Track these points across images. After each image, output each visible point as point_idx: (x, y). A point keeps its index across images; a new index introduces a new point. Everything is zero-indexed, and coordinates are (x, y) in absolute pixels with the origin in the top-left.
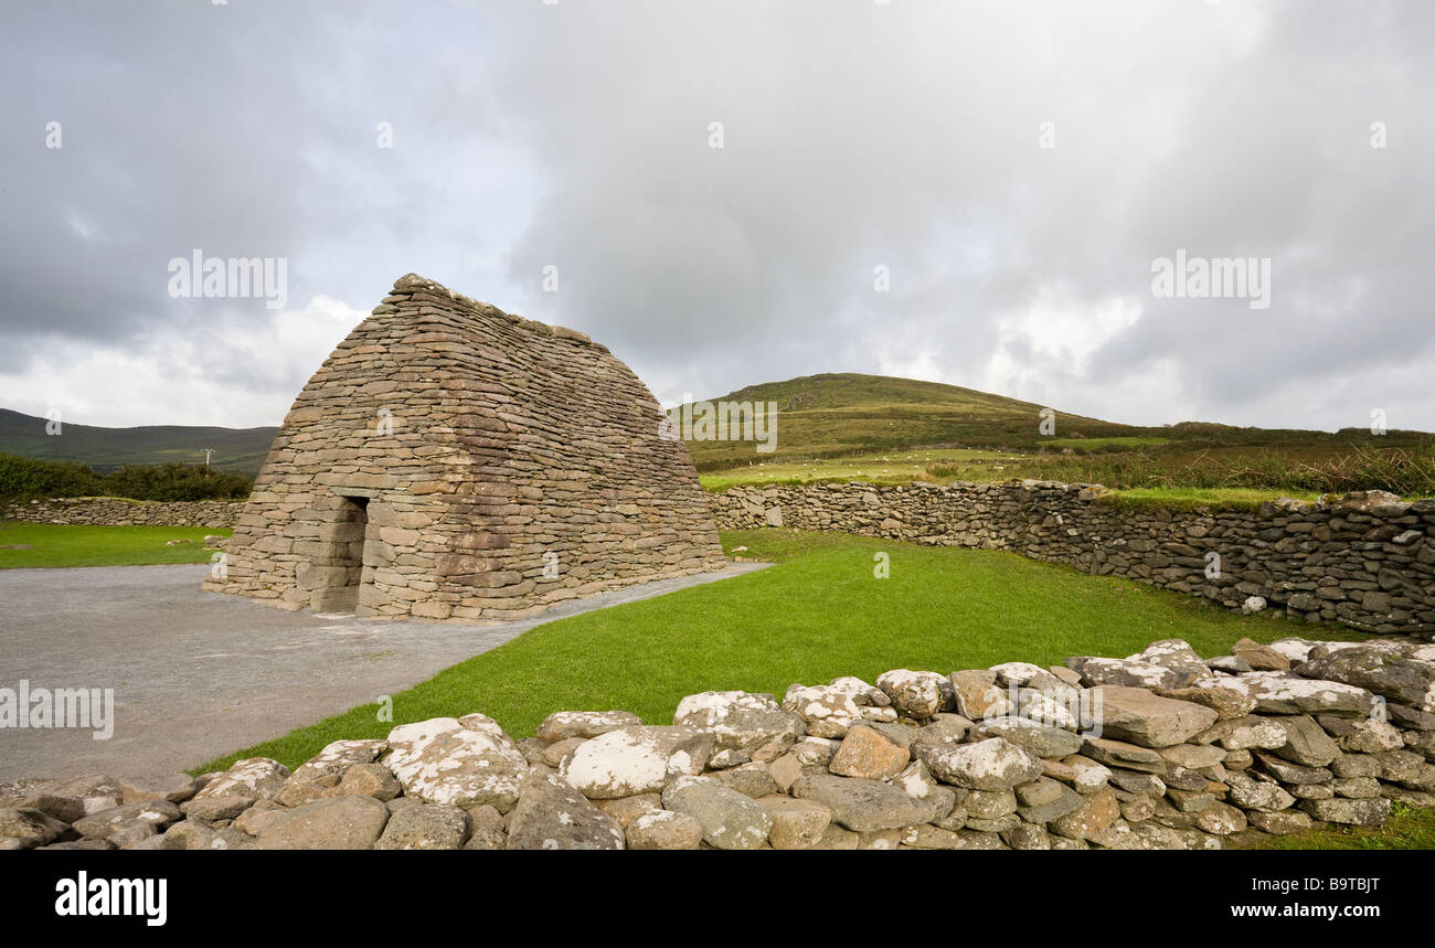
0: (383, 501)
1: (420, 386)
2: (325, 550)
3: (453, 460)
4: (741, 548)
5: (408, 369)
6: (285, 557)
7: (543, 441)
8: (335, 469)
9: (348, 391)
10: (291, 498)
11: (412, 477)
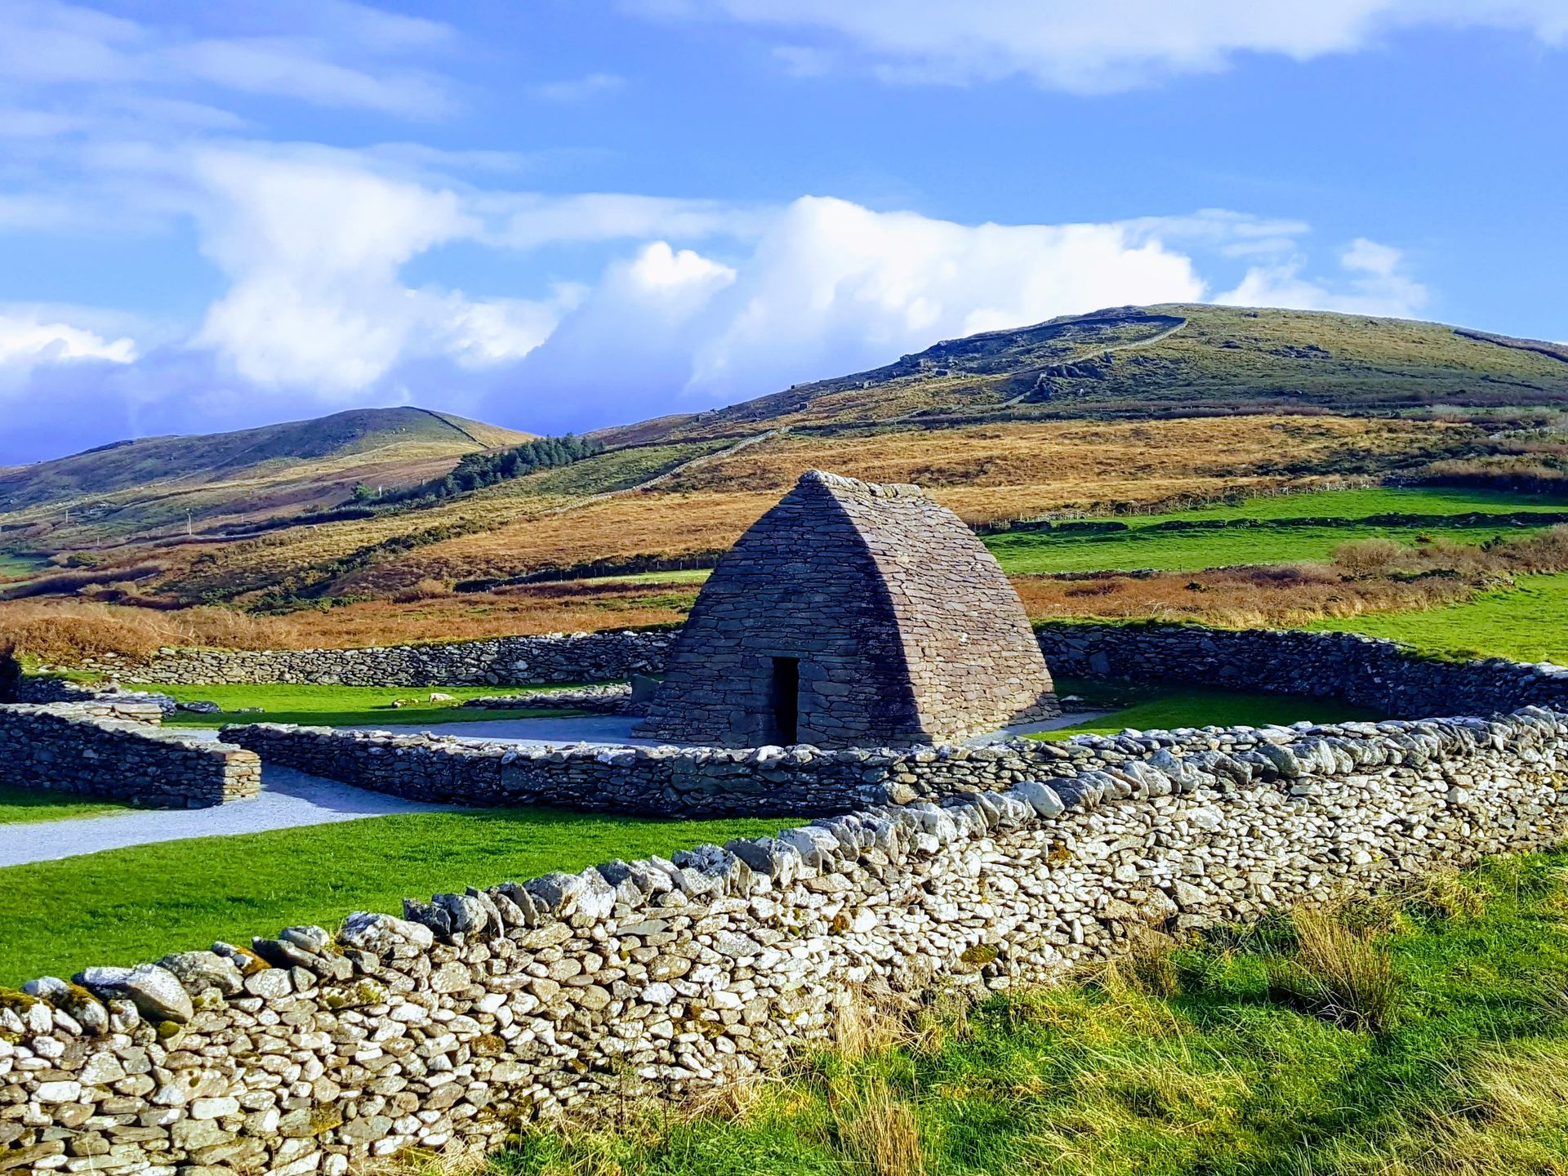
0: (813, 661)
1: (836, 568)
2: (761, 701)
3: (876, 629)
4: (1070, 698)
5: (825, 554)
6: (718, 707)
7: (929, 608)
8: (762, 634)
9: (767, 569)
10: (717, 658)
11: (839, 642)
